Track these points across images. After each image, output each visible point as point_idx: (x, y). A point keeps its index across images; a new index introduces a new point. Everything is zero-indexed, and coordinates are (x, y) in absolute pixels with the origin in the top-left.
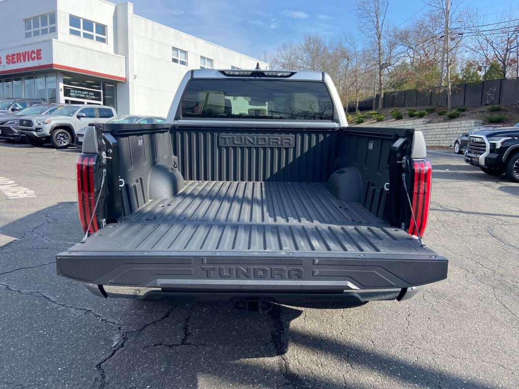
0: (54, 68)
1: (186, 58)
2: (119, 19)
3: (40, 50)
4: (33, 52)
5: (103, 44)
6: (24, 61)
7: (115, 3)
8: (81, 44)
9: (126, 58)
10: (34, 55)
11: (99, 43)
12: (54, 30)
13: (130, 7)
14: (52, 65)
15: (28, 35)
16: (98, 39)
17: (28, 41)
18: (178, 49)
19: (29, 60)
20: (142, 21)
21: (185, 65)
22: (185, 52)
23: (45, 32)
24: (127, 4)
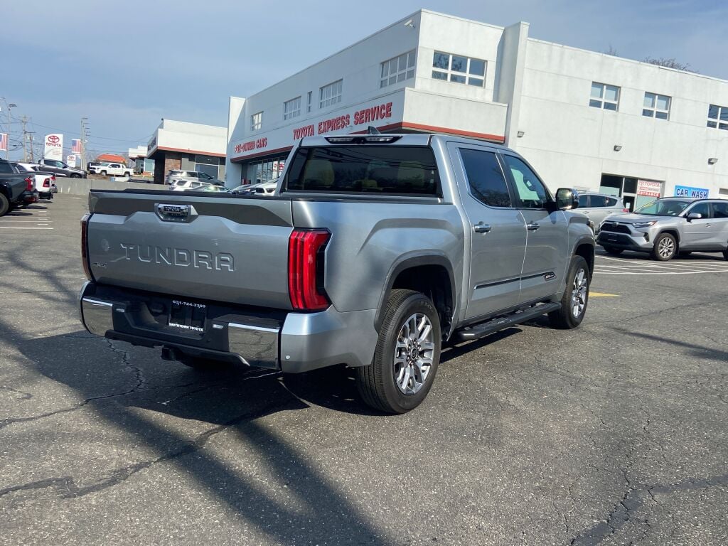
0: (403, 128)
1: (617, 97)
2: (506, 50)
3: (391, 104)
4: (383, 107)
5: (479, 89)
6: (373, 120)
7: (502, 26)
8: (446, 92)
9: (508, 107)
10: (384, 111)
11: (473, 88)
12: (412, 74)
13: (525, 28)
14: (400, 124)
15: (382, 84)
16: (473, 82)
17: (382, 91)
18: (604, 84)
19: (377, 119)
20: (544, 46)
21: (614, 109)
22: (616, 89)
23: (402, 78)
24: (519, 24)
